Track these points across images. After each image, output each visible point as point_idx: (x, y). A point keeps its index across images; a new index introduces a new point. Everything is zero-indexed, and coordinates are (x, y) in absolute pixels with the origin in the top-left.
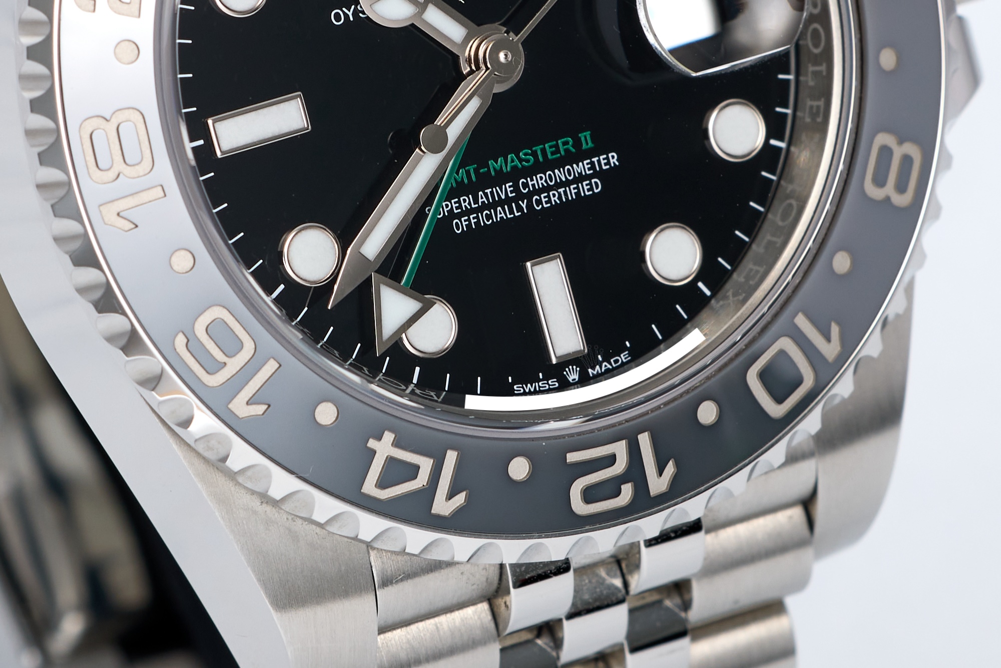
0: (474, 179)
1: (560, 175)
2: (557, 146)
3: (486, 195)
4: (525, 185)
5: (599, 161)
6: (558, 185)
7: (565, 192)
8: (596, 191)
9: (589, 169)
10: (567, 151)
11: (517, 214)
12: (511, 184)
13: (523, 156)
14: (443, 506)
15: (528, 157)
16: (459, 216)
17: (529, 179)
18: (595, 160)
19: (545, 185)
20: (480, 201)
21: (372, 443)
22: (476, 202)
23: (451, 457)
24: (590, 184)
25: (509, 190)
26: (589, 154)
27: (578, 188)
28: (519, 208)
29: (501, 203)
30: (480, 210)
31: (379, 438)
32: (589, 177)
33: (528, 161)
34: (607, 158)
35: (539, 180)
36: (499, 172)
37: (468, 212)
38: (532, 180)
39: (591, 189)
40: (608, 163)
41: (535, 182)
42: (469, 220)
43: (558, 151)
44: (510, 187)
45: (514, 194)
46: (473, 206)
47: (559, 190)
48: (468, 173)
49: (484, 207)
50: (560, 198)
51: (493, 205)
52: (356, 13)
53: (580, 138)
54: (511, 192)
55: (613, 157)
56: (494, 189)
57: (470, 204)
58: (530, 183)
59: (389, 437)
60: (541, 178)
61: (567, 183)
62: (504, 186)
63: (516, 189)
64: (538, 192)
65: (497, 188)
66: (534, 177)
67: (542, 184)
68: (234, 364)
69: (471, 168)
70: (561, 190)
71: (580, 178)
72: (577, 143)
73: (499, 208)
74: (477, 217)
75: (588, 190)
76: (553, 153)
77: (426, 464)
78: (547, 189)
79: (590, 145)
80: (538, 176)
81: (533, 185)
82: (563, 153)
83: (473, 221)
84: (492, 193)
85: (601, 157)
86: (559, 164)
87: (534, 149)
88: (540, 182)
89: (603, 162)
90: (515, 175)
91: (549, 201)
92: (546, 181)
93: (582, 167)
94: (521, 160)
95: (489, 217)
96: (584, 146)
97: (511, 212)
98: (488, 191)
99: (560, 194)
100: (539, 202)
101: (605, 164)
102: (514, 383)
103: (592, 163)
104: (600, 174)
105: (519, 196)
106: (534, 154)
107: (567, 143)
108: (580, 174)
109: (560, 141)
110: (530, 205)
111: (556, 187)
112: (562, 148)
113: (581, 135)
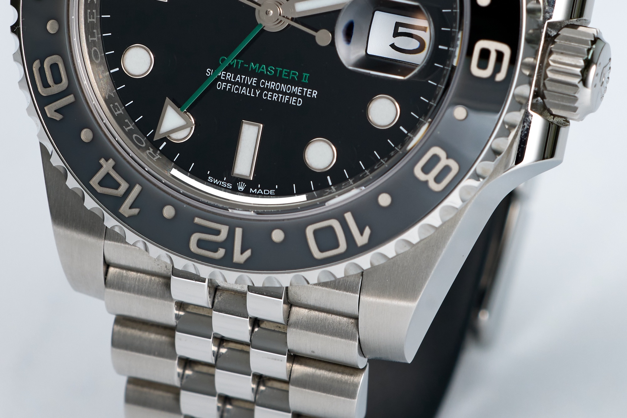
0: (239, 67)
1: (284, 87)
2: (289, 73)
3: (241, 78)
4: (263, 84)
5: (307, 91)
7: (282, 97)
8: (298, 105)
9: (300, 92)
10: (293, 78)
11: (252, 95)
12: (256, 79)
13: (269, 69)
14: (125, 210)
15: (271, 70)
16: (222, 81)
17: (267, 81)
18: (305, 89)
20: (237, 79)
21: (102, 161)
22: (234, 78)
23: (137, 189)
24: (297, 100)
25: (254, 81)
26: (304, 85)
27: (289, 99)
28: (255, 93)
29: (247, 86)
30: (234, 83)
31: (107, 160)
32: (298, 96)
33: (270, 72)
34: (312, 92)
36: (253, 71)
37: (228, 82)
38: (268, 83)
39: (296, 103)
40: (311, 95)
41: (269, 84)
42: (226, 86)
43: (288, 76)
44: (255, 80)
45: (255, 85)
46: (232, 80)
47: (279, 95)
48: (237, 63)
49: (237, 83)
50: (278, 98)
51: (242, 85)
53: (303, 75)
54: (255, 83)
55: (315, 93)
56: (247, 77)
57: (231, 78)
58: (266, 84)
59: (112, 162)
60: (273, 84)
61: (285, 94)
62: (252, 78)
63: (258, 83)
64: (269, 90)
65: (249, 78)
66: (270, 82)
67: (272, 87)
68: (56, 89)
69: (240, 61)
70: (281, 95)
71: (293, 95)
72: (300, 77)
73: (244, 88)
74: (231, 86)
75: (294, 102)
76: (285, 75)
77: (124, 186)
78: (274, 91)
79: (307, 81)
80: (272, 82)
81: (267, 86)
82: (290, 78)
83: (228, 87)
84: (245, 78)
85: (309, 90)
86: (286, 82)
87: (277, 68)
88: (271, 86)
90: (260, 76)
91: (271, 97)
92: (275, 87)
93: (297, 90)
94: (267, 70)
95: (237, 89)
96: (303, 81)
97: (250, 93)
98: (243, 77)
99: (279, 96)
100: (266, 95)
101: (309, 94)
102: (210, 175)
103: (303, 91)
104: (304, 98)
105: (258, 87)
106: (276, 71)
107: (295, 74)
108: (294, 92)
109: (292, 71)
110: (261, 94)
111: (279, 92)
112: (291, 75)
113: (305, 74)
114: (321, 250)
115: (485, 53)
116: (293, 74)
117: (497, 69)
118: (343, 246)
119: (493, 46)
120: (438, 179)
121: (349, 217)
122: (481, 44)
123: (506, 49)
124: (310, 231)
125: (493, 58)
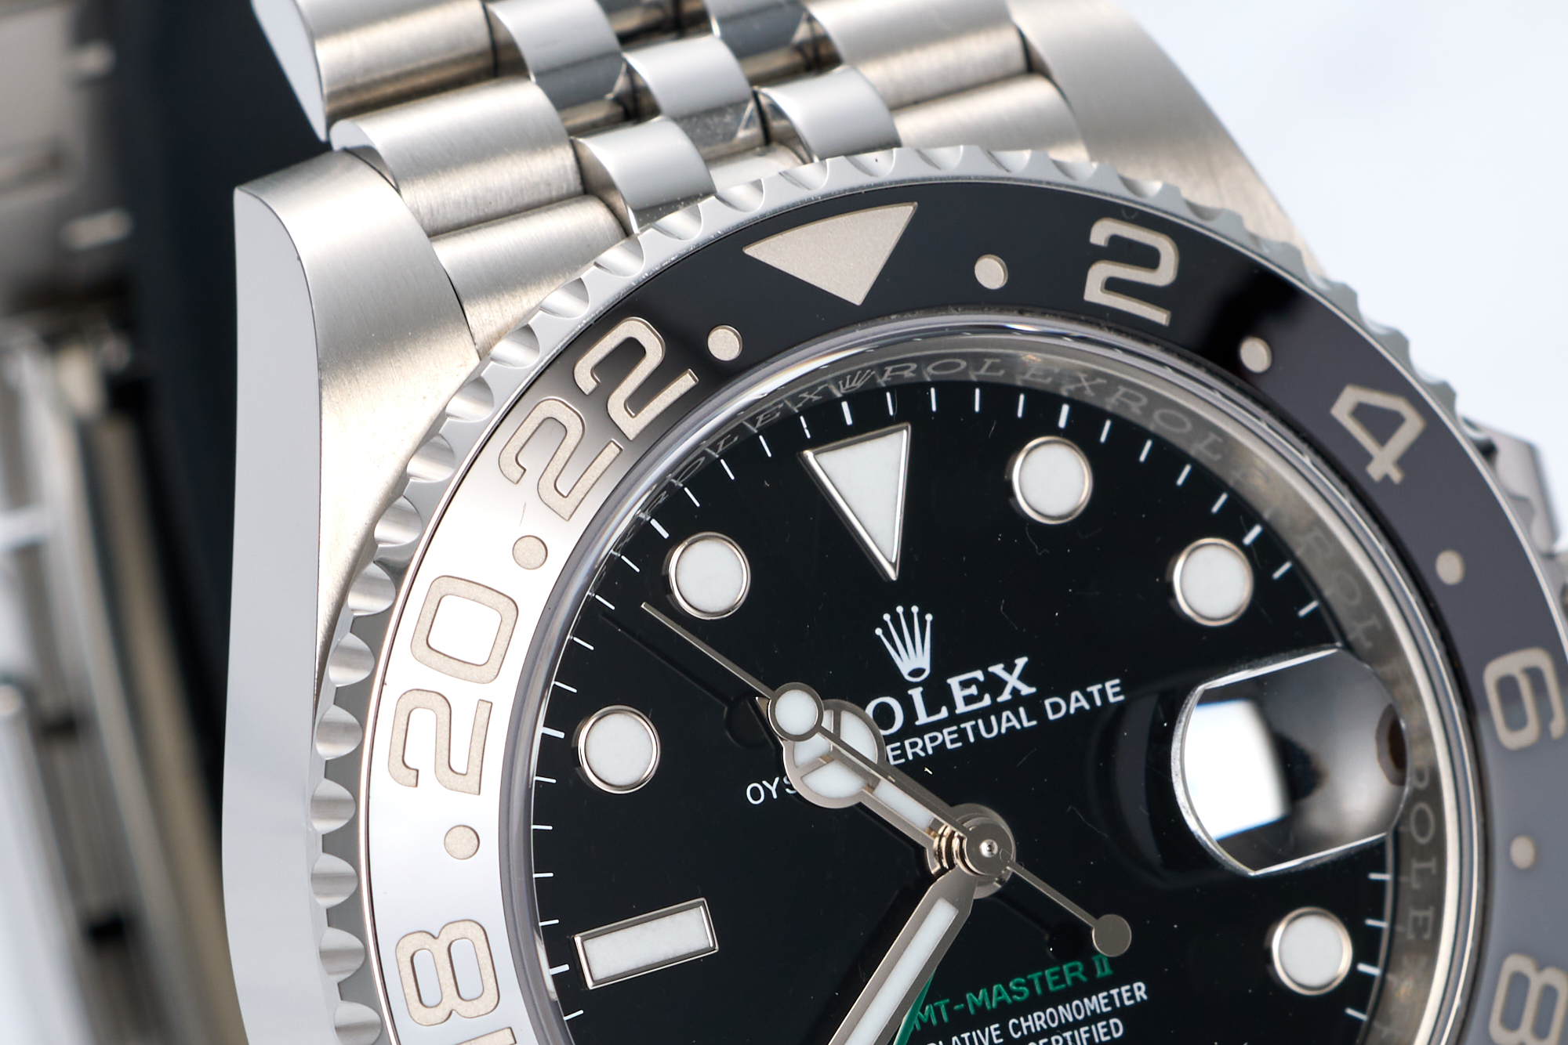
0: (945, 1018)
1: (1066, 1013)
2: (1061, 973)
4: (1017, 1028)
5: (1120, 994)
6: (1063, 1027)
7: (1073, 1037)
8: (1116, 1036)
9: (1106, 1005)
10: (1075, 980)
12: (997, 1026)
13: (1014, 988)
15: (1021, 988)
17: (1022, 1019)
18: (1114, 992)
19: (1045, 1027)
24: (1108, 1026)
25: (994, 1034)
26: (1106, 984)
27: (1090, 1031)
32: (1105, 1017)
33: (1020, 994)
34: (1131, 990)
35: (1036, 1021)
36: (981, 1010)
38: (1026, 1020)
39: (1108, 1033)
40: (1132, 997)
41: (1030, 1023)
43: (1062, 980)
44: (996, 1030)
45: (1001, 1040)
47: (1065, 1035)
48: (937, 1010)
52: (781, 788)
53: (1093, 963)
54: (998, 1037)
55: (1139, 988)
56: (974, 1033)
58: (1024, 1025)
60: (1039, 1018)
61: (1075, 1025)
62: (987, 1029)
63: (1004, 1032)
65: (978, 1032)
66: (1030, 1017)
67: (1041, 1026)
69: (942, 1004)
70: (1067, 1035)
71: (1093, 1018)
72: (1090, 970)
75: (1105, 1034)
76: (1055, 983)
78: (1047, 1033)
79: (1108, 971)
80: (1035, 1015)
81: (1028, 1028)
82: (1069, 982)
84: (971, 1038)
85: (1123, 989)
86: (1065, 998)
87: (1029, 977)
88: (1037, 1023)
89: (1125, 995)
90: (1001, 1014)
92: (1046, 1022)
93: (1097, 1002)
94: (1011, 993)
96: (1099, 973)
98: (965, 1036)
99: (1065, 1040)
101: (1129, 998)
103: (1110, 997)
104: (1121, 1012)
106: (1030, 984)
107: (1075, 968)
108: (1093, 1012)
109: (1066, 966)
111: (1060, 1030)
112: (1068, 976)
113: (1096, 958)
115: (1508, 688)
116: (1073, 969)
119: (1514, 664)
122: (1491, 674)
125: (1525, 686)
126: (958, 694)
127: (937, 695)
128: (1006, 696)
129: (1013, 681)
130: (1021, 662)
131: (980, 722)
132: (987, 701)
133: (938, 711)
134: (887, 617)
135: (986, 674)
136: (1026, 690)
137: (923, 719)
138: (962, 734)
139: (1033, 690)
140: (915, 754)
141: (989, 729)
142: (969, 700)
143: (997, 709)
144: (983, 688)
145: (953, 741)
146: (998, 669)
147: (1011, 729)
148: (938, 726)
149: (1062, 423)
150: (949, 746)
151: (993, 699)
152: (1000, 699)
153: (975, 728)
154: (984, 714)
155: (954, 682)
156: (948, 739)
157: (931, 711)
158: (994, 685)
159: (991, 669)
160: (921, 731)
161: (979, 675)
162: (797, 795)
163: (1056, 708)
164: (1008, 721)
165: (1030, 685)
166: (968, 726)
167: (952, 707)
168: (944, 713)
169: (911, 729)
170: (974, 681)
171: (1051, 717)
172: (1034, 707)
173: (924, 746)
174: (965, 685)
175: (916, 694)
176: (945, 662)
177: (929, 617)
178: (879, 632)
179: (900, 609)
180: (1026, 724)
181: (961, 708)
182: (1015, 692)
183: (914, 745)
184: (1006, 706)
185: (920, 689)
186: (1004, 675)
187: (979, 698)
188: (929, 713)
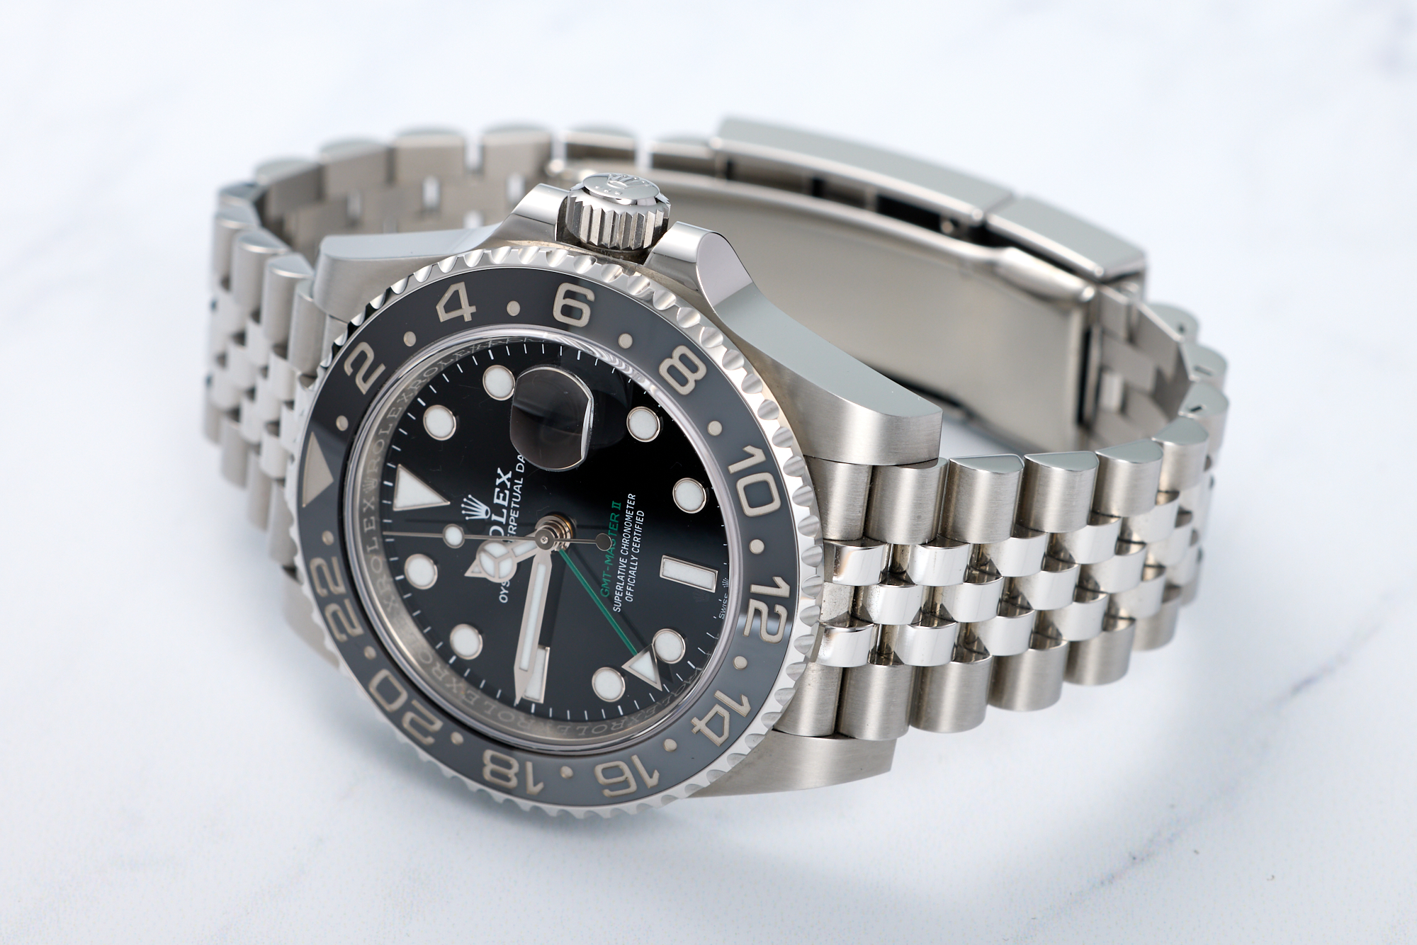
0: (610, 576)
1: (627, 530)
2: (613, 523)
3: (620, 575)
4: (624, 551)
5: (630, 505)
6: (632, 534)
7: (637, 532)
8: (643, 515)
9: (631, 512)
10: (617, 519)
11: (636, 564)
12: (620, 558)
13: (610, 544)
14: (744, 709)
15: (611, 542)
16: (625, 595)
17: (622, 548)
18: (628, 507)
19: (629, 540)
20: (622, 579)
21: (695, 730)
22: (621, 582)
23: (719, 695)
24: (638, 516)
25: (623, 561)
26: (624, 508)
27: (638, 524)
28: (634, 561)
29: (627, 569)
30: (626, 582)
31: (694, 726)
32: (635, 515)
33: (613, 543)
34: (630, 499)
35: (625, 542)
36: (613, 561)
37: (625, 589)
38: (623, 546)
39: (641, 517)
41: (625, 545)
42: (629, 591)
43: (615, 524)
45: (626, 560)
46: (623, 584)
48: (605, 578)
49: (626, 579)
50: (638, 537)
51: (627, 574)
52: (505, 587)
53: (614, 508)
55: (630, 496)
56: (619, 569)
57: (621, 586)
58: (624, 548)
59: (695, 721)
61: (633, 528)
62: (620, 563)
63: (624, 557)
64: (631, 546)
65: (619, 567)
66: (623, 544)
67: (627, 542)
68: (628, 773)
69: (604, 575)
70: (635, 533)
71: (633, 519)
72: (616, 511)
73: (630, 572)
74: (629, 586)
75: (641, 519)
76: (615, 527)
77: (717, 708)
78: (631, 541)
79: (620, 504)
80: (623, 542)
81: (626, 547)
82: (617, 521)
83: (630, 589)
84: (621, 571)
85: (628, 502)
86: (622, 527)
87: (609, 535)
89: (630, 503)
90: (617, 554)
91: (638, 543)
92: (627, 539)
93: (629, 515)
94: (611, 546)
95: (632, 580)
96: (619, 508)
97: (634, 566)
98: (619, 572)
99: (636, 536)
100: (636, 549)
101: (632, 502)
102: (717, 617)
103: (629, 509)
104: (636, 509)
105: (628, 557)
106: (612, 537)
107: (613, 516)
108: (631, 519)
109: (611, 519)
110: (635, 555)
111: (632, 536)
112: (615, 521)
113: (613, 506)
114: (771, 500)
115: (567, 311)
116: (613, 518)
117: (583, 298)
118: (767, 477)
119: (559, 302)
120: (694, 369)
121: (734, 468)
122: (558, 315)
123: (564, 288)
124: (750, 512)
125: (571, 302)
126: (500, 502)
127: (497, 509)
128: (509, 484)
129: (504, 478)
130: (499, 471)
131: (514, 499)
132: (507, 492)
133: (503, 513)
134: (463, 512)
135: (498, 487)
136: (509, 475)
137: (503, 520)
138: (515, 508)
139: (511, 472)
140: (514, 531)
141: (517, 498)
142: (504, 499)
143: (511, 490)
144: (502, 491)
145: (516, 514)
146: (498, 481)
147: (521, 489)
148: (509, 516)
149: (424, 404)
150: (517, 516)
151: (508, 489)
152: (509, 487)
153: (515, 503)
154: (511, 496)
155: (496, 501)
156: (514, 515)
157: (502, 516)
158: (503, 485)
159: (497, 484)
160: (507, 524)
161: (497, 490)
162: (510, 581)
163: (520, 468)
164: (517, 488)
165: (508, 473)
166: (513, 505)
167: (503, 507)
168: (505, 511)
169: (505, 526)
170: (499, 493)
171: (523, 471)
172: (516, 476)
173: (513, 526)
174: (498, 498)
175: (494, 518)
176: (488, 500)
177: (470, 496)
178: (467, 518)
179: (463, 506)
180: (521, 482)
181: (506, 503)
182: (508, 479)
183: (511, 529)
184: (512, 486)
185: (493, 515)
186: (501, 480)
187: (505, 494)
188: (503, 517)
